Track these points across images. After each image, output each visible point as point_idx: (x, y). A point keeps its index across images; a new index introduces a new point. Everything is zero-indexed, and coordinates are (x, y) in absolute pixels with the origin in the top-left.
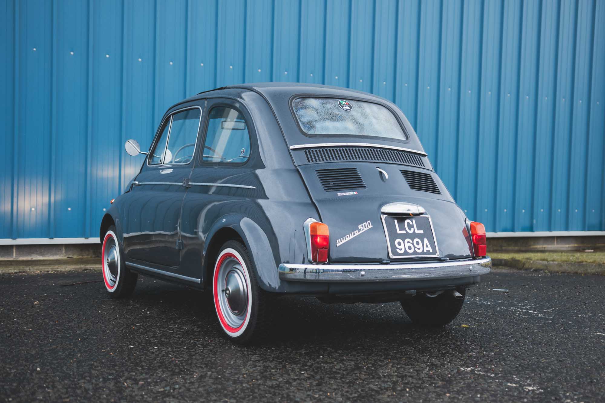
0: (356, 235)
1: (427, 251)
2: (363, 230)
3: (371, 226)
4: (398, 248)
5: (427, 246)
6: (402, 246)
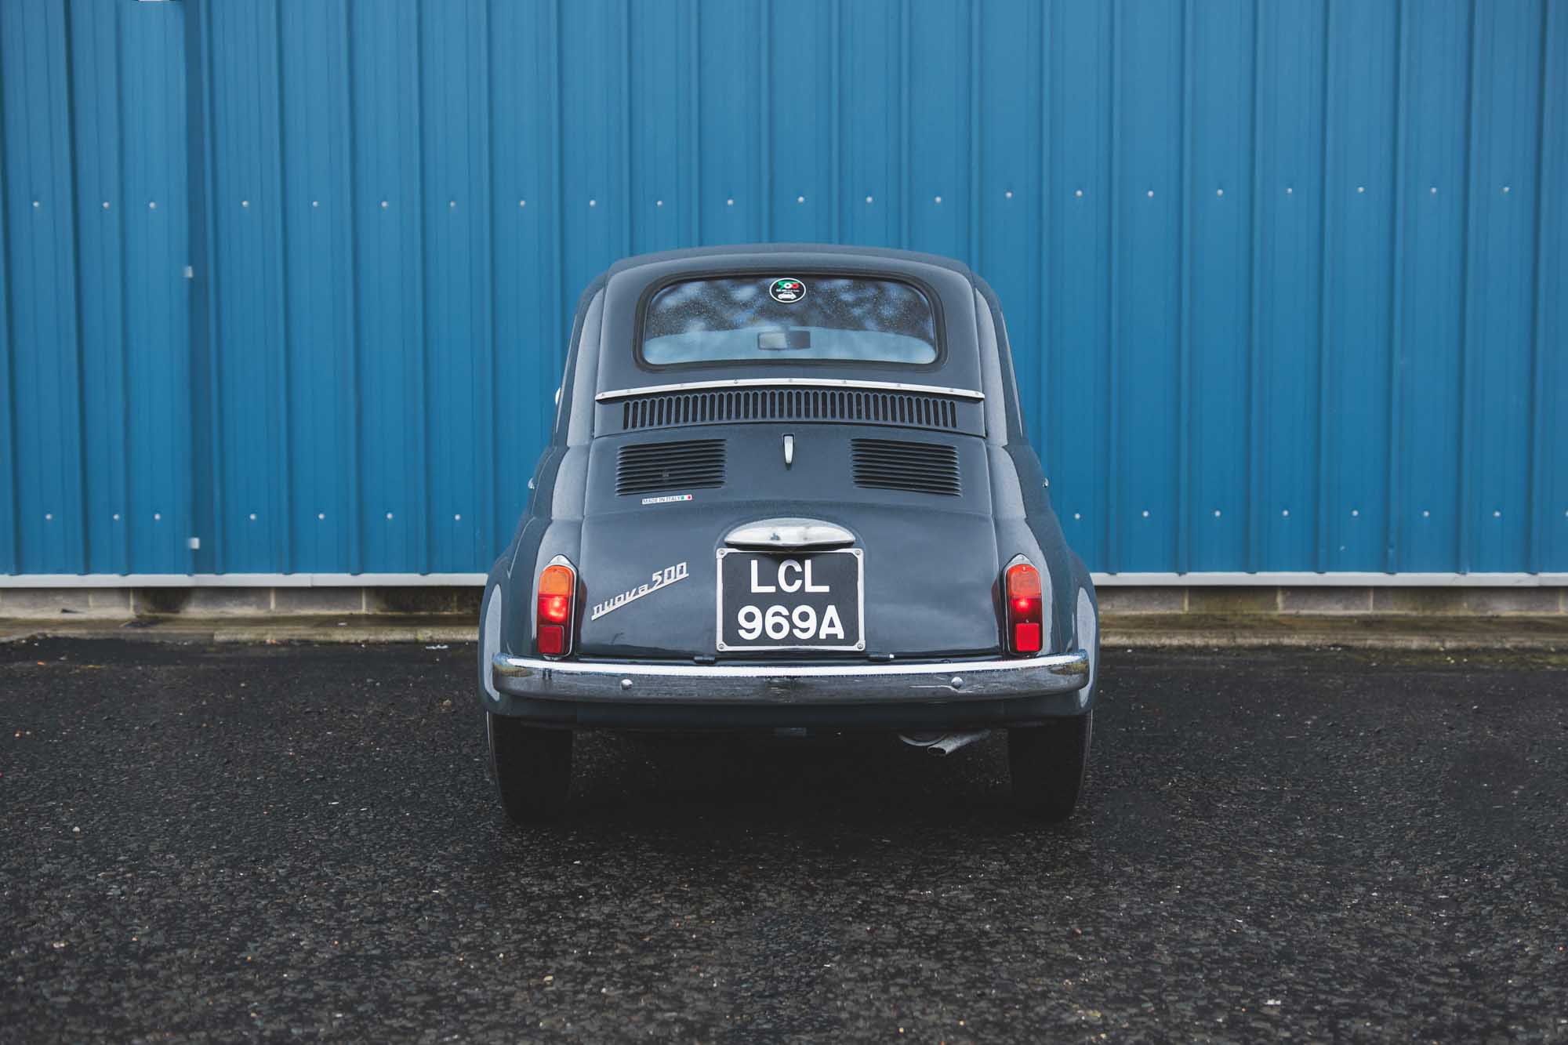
0: (641, 594)
1: (828, 635)
2: (662, 582)
3: (685, 575)
4: (743, 628)
5: (832, 624)
6: (757, 624)
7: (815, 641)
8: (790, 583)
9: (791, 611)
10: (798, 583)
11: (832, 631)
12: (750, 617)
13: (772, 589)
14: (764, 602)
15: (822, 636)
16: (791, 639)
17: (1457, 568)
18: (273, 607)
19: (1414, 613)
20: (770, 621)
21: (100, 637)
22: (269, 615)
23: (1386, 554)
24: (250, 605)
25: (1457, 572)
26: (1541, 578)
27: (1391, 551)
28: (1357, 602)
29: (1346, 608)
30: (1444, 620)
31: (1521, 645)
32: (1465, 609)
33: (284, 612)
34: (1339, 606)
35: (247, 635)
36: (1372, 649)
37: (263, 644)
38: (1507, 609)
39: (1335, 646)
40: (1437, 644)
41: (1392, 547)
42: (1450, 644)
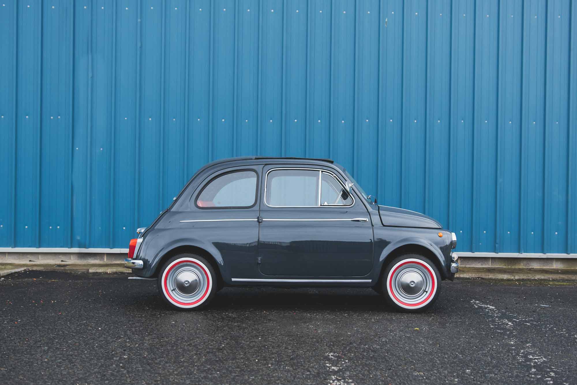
17: (519, 251)
18: (105, 260)
19: (505, 267)
21: (48, 270)
22: (105, 263)
23: (495, 247)
24: (97, 260)
25: (519, 253)
26: (548, 255)
27: (497, 245)
28: (486, 263)
30: (515, 269)
31: (540, 278)
32: (522, 266)
33: (109, 262)
34: (480, 264)
35: (101, 270)
36: (491, 279)
37: (106, 273)
38: (536, 266)
39: (479, 278)
40: (513, 277)
42: (517, 277)
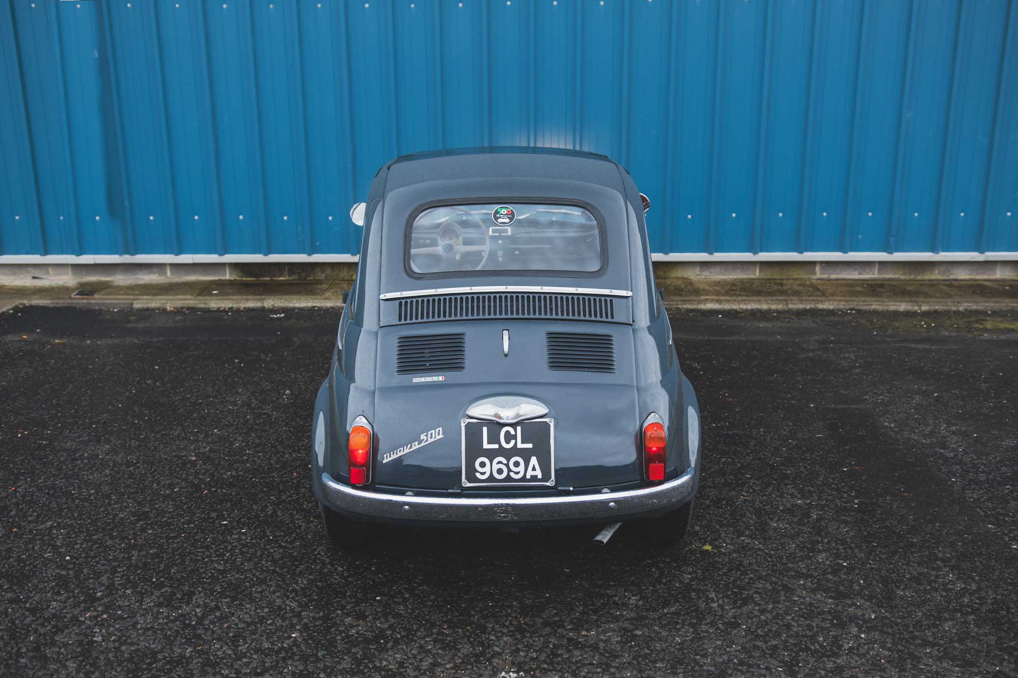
0: (414, 448)
1: (531, 476)
2: (427, 441)
3: (441, 436)
4: (478, 472)
5: (534, 469)
6: (487, 469)
7: (524, 479)
8: (508, 442)
9: (508, 461)
10: (513, 442)
11: (534, 473)
12: (483, 465)
13: (496, 446)
14: (491, 454)
15: (528, 477)
16: (508, 478)
17: (934, 250)
18: (168, 277)
19: (903, 277)
20: (496, 467)
21: (59, 305)
22: (167, 281)
23: (888, 241)
24: (154, 273)
25: (934, 252)
26: (987, 256)
27: (891, 239)
28: (867, 270)
29: (860, 274)
30: (922, 283)
31: (969, 309)
33: (176, 278)
34: (856, 272)
35: (154, 304)
36: (875, 312)
37: (164, 311)
38: (963, 275)
39: (851, 310)
40: (916, 308)
41: (892, 236)
42: (925, 308)
